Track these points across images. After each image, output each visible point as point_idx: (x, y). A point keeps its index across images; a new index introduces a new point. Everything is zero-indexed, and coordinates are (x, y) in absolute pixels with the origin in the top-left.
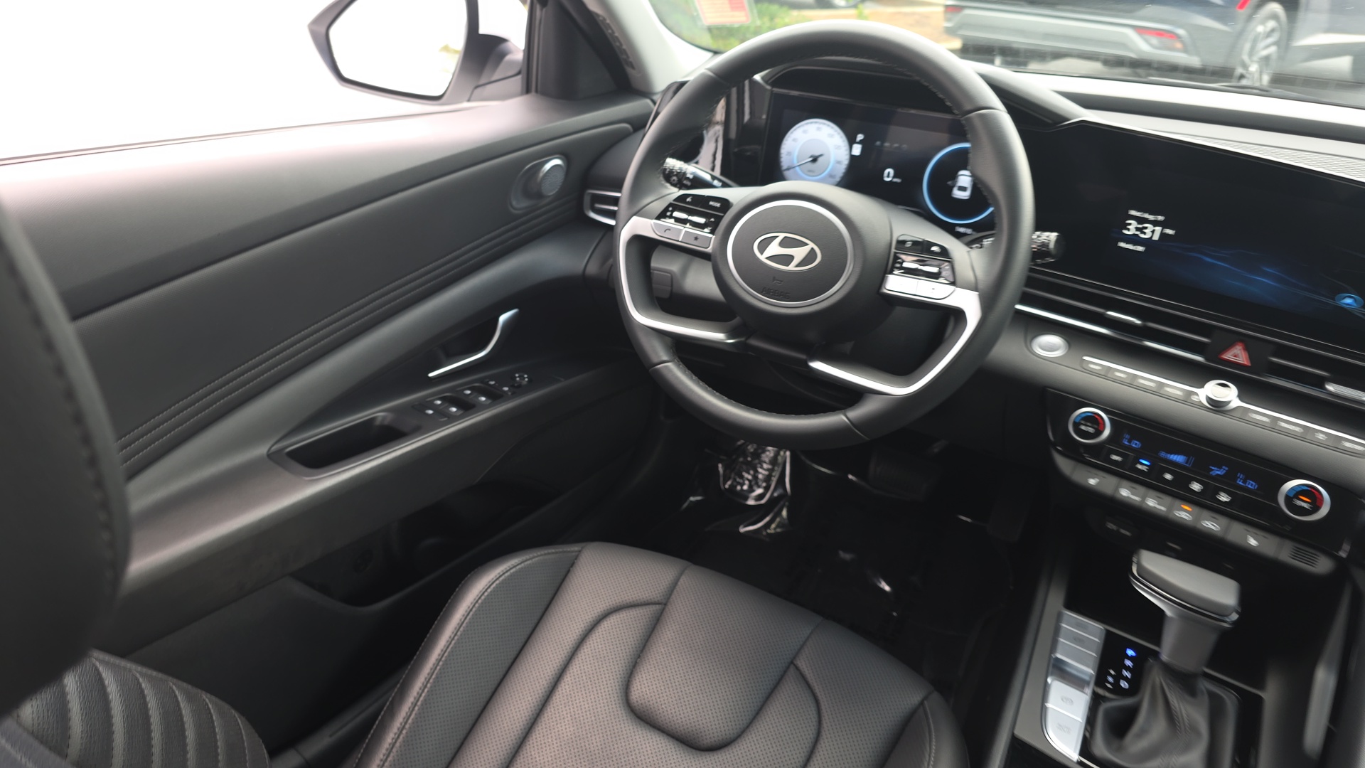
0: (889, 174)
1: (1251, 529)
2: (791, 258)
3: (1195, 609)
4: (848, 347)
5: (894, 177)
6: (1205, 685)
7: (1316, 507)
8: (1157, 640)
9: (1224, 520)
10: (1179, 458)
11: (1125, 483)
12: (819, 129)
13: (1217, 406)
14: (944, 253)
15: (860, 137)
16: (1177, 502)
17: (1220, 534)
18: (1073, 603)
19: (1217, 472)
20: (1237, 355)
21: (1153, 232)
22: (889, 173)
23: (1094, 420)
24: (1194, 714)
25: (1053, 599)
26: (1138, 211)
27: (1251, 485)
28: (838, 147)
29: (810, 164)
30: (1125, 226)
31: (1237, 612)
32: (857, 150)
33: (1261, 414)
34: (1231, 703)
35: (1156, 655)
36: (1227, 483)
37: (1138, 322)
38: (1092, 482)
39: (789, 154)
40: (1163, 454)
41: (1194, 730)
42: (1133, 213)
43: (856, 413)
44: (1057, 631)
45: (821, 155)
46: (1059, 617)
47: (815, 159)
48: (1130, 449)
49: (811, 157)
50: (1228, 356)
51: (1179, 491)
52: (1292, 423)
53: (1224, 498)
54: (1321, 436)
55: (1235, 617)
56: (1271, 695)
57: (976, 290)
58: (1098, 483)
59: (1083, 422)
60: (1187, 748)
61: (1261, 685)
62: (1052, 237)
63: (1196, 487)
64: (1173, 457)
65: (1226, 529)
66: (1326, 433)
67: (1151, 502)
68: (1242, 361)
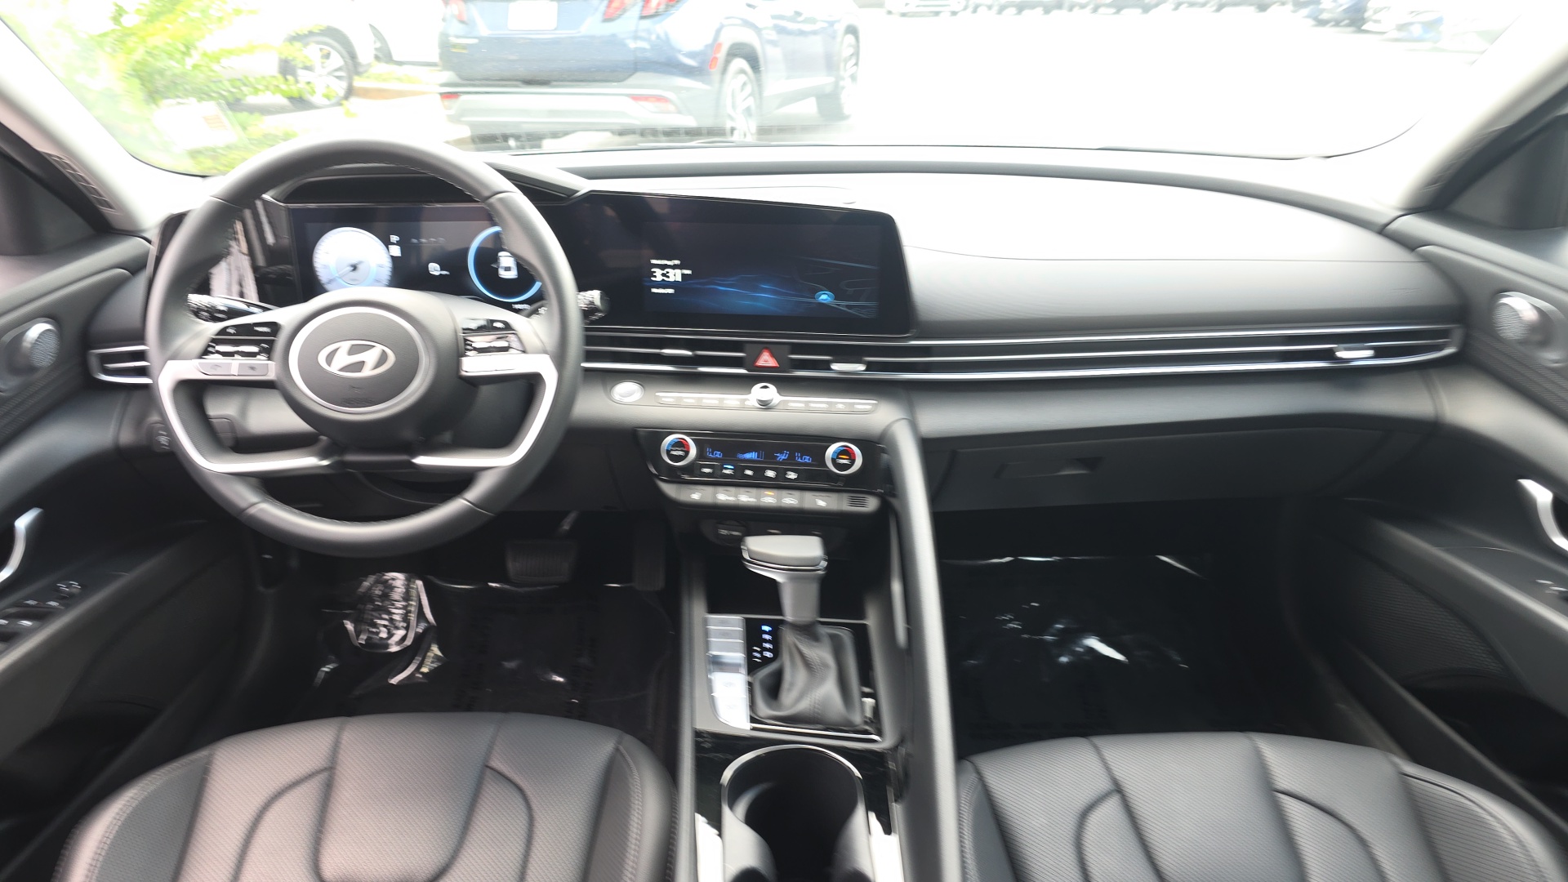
1: (818, 494)
2: (362, 363)
3: (795, 569)
4: (447, 436)
5: (441, 270)
6: (824, 631)
7: (853, 461)
8: (779, 611)
9: (797, 493)
12: (347, 237)
13: (765, 405)
14: (507, 326)
15: (394, 238)
17: (798, 506)
18: (714, 608)
19: (782, 457)
20: (766, 360)
21: (676, 275)
22: (434, 267)
23: (681, 444)
24: (821, 654)
25: (696, 610)
26: (657, 259)
27: (807, 459)
28: (375, 251)
29: (352, 273)
30: (652, 274)
31: (825, 560)
32: (396, 251)
33: (796, 401)
34: (846, 636)
35: (782, 622)
36: (791, 464)
37: (688, 353)
38: (697, 497)
39: (326, 267)
40: (741, 456)
41: (826, 666)
42: (654, 262)
43: (474, 493)
44: (707, 634)
45: (360, 263)
46: (705, 622)
47: (355, 268)
48: (716, 460)
49: (350, 266)
50: (761, 363)
51: (759, 482)
52: (818, 402)
53: (792, 475)
54: (840, 406)
55: (824, 564)
56: (872, 621)
57: (545, 352)
58: (702, 497)
59: (672, 449)
60: (823, 680)
61: (862, 616)
62: (595, 296)
63: (770, 474)
64: (748, 456)
65: (801, 500)
66: (843, 403)
67: (744, 498)
68: (771, 364)
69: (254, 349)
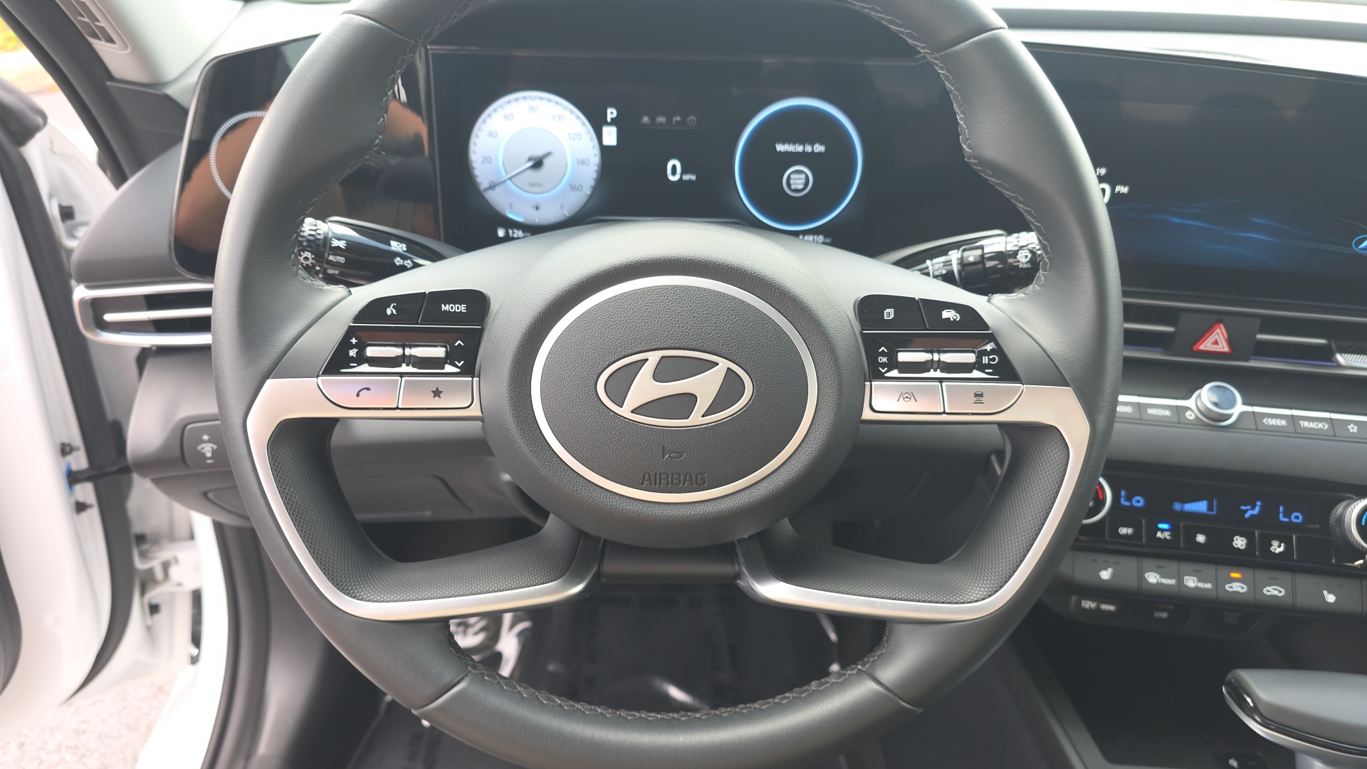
0: (674, 170)
1: (1321, 580)
2: (687, 399)
5: (683, 172)
9: (1286, 577)
10: (1200, 507)
11: (1147, 563)
12: (532, 109)
13: (1220, 420)
15: (611, 113)
16: (1222, 570)
17: (1290, 600)
19: (1251, 512)
20: (1217, 340)
22: (674, 167)
27: (1296, 517)
28: (576, 137)
29: (531, 173)
32: (610, 136)
33: (1275, 416)
36: (1272, 525)
38: (1105, 575)
39: (487, 160)
40: (1177, 506)
45: (548, 154)
47: (538, 164)
49: (530, 159)
50: (1207, 345)
51: (1219, 556)
52: (1314, 419)
53: (1277, 547)
54: (1353, 429)
58: (1113, 575)
63: (1240, 542)
64: (1193, 507)
65: (1292, 590)
66: (1355, 423)
67: (1191, 582)
68: (1223, 347)
69: (439, 352)
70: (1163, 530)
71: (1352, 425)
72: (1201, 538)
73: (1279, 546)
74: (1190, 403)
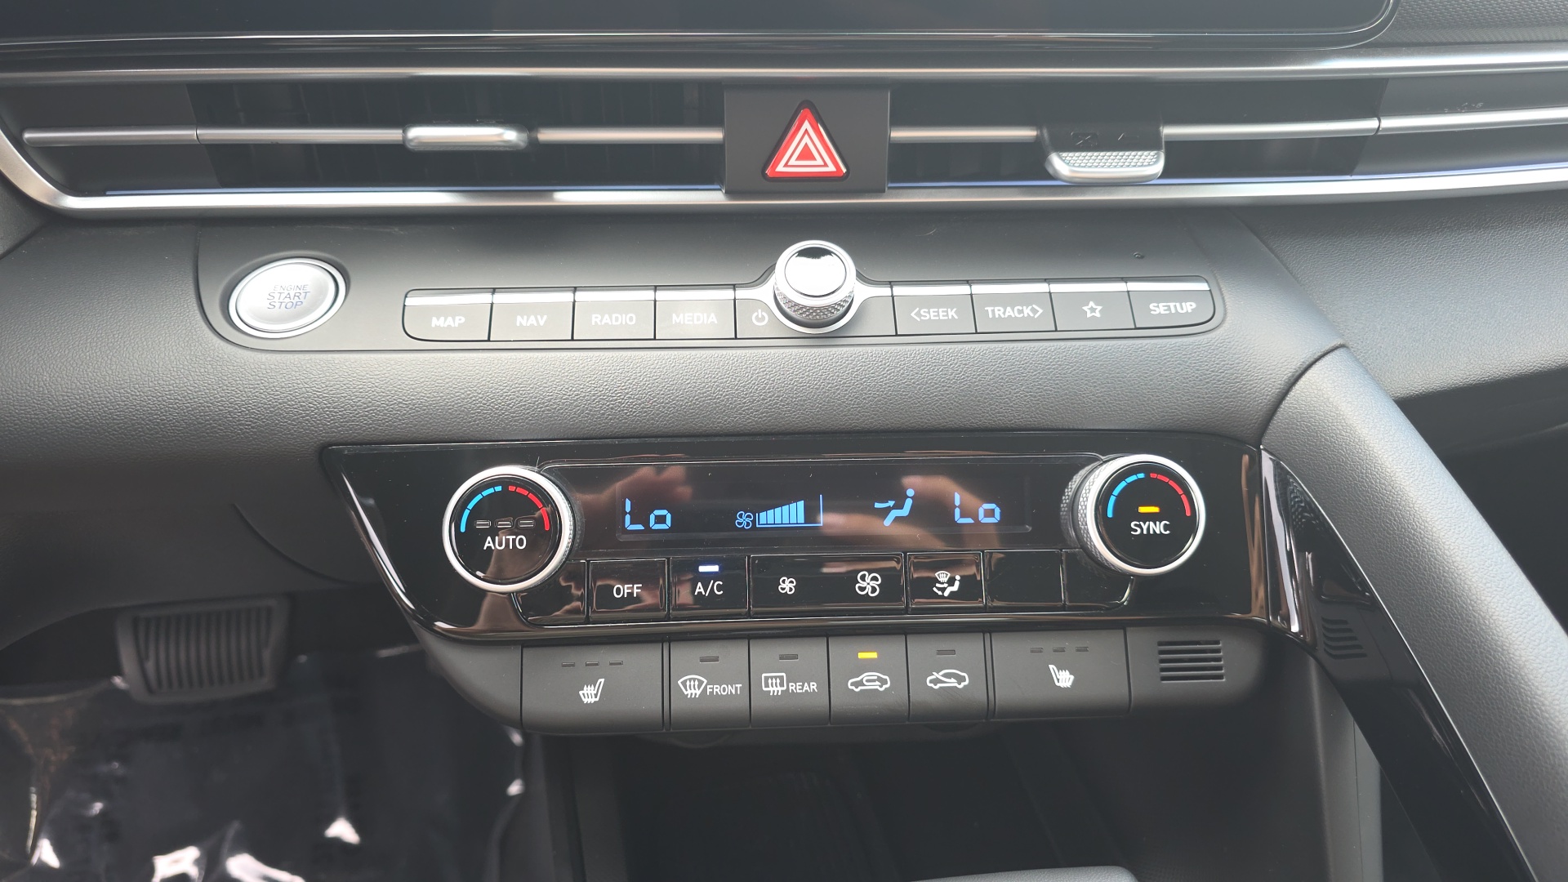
1: (1048, 642)
7: (1179, 521)
9: (971, 648)
10: (791, 514)
11: (680, 655)
13: (819, 322)
16: (839, 650)
17: (980, 696)
20: (808, 152)
23: (513, 502)
33: (935, 300)
37: (509, 136)
38: (589, 695)
48: (653, 545)
50: (789, 163)
51: (827, 619)
52: (1016, 299)
54: (1092, 309)
59: (481, 524)
63: (869, 584)
64: (776, 517)
65: (989, 672)
66: (1097, 297)
67: (774, 685)
68: (826, 165)
70: (706, 578)
71: (1092, 304)
72: (787, 586)
73: (951, 582)
74: (764, 293)
